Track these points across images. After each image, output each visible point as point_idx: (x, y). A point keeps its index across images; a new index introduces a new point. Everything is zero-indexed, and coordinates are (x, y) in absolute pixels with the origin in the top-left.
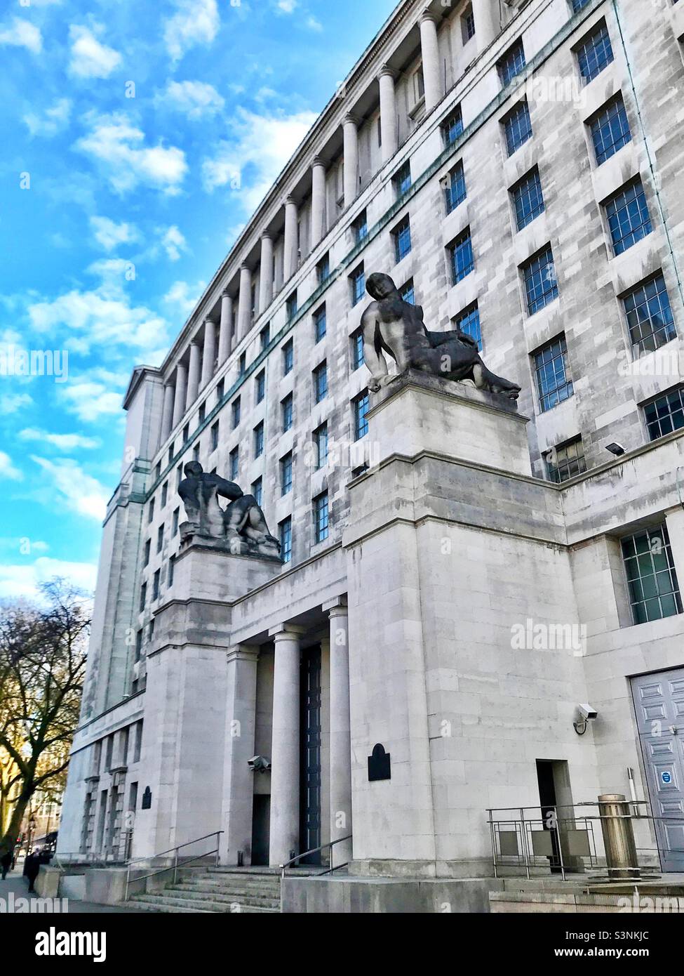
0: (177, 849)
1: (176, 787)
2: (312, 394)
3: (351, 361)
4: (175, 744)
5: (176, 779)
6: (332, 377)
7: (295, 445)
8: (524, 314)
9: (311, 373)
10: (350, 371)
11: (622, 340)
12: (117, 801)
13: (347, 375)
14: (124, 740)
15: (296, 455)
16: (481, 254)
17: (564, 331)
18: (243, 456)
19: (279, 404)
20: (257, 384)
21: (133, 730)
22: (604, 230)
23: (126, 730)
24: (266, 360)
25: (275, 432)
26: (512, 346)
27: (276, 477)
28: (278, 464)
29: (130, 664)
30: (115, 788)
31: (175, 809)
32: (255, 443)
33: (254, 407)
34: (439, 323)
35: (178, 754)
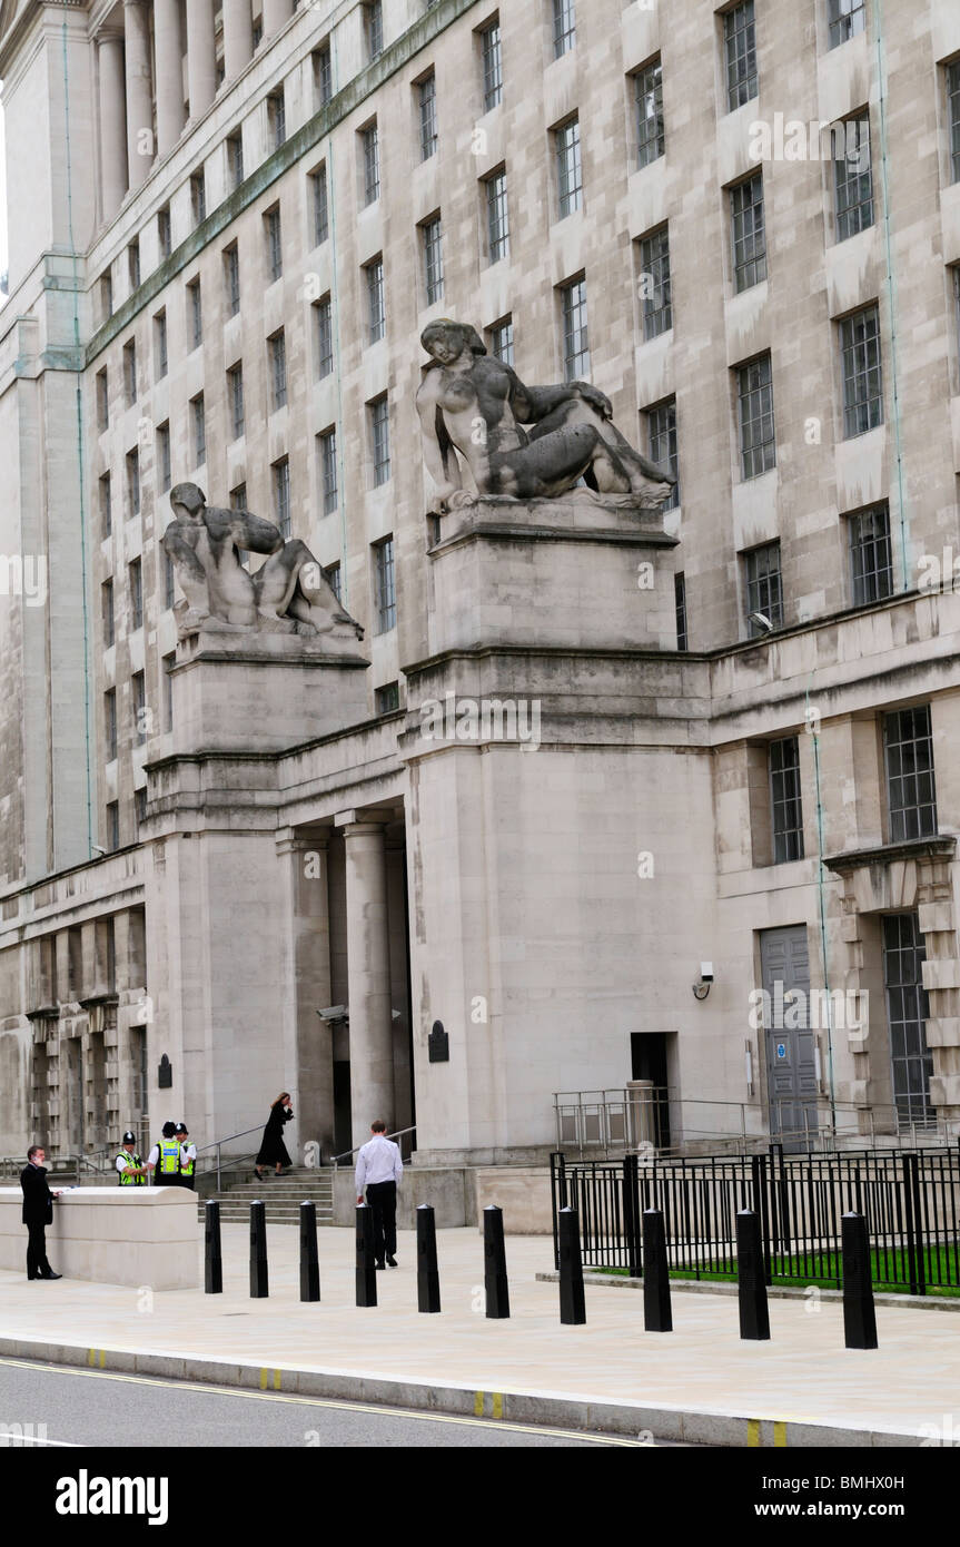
0: (218, 1144)
1: (209, 1055)
2: (418, 277)
3: (483, 237)
4: (201, 990)
5: (208, 1042)
6: (452, 258)
7: (392, 382)
8: (727, 287)
9: (414, 227)
10: (483, 260)
11: (830, 402)
12: (106, 1060)
13: (476, 268)
14: (104, 941)
15: (394, 406)
16: (675, 127)
17: (769, 349)
18: (295, 360)
19: (358, 271)
20: (312, 190)
21: (122, 925)
22: (824, 186)
23: (107, 921)
24: (326, 141)
25: (354, 337)
26: (709, 343)
27: (362, 439)
28: (363, 410)
29: (94, 762)
30: (98, 1037)
31: (209, 1089)
32: (317, 339)
33: (310, 252)
34: (615, 239)
35: (208, 1004)
